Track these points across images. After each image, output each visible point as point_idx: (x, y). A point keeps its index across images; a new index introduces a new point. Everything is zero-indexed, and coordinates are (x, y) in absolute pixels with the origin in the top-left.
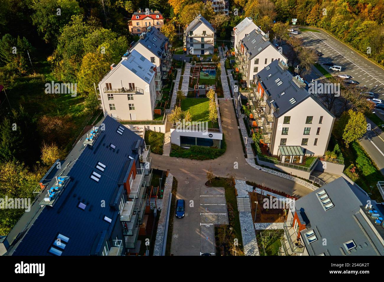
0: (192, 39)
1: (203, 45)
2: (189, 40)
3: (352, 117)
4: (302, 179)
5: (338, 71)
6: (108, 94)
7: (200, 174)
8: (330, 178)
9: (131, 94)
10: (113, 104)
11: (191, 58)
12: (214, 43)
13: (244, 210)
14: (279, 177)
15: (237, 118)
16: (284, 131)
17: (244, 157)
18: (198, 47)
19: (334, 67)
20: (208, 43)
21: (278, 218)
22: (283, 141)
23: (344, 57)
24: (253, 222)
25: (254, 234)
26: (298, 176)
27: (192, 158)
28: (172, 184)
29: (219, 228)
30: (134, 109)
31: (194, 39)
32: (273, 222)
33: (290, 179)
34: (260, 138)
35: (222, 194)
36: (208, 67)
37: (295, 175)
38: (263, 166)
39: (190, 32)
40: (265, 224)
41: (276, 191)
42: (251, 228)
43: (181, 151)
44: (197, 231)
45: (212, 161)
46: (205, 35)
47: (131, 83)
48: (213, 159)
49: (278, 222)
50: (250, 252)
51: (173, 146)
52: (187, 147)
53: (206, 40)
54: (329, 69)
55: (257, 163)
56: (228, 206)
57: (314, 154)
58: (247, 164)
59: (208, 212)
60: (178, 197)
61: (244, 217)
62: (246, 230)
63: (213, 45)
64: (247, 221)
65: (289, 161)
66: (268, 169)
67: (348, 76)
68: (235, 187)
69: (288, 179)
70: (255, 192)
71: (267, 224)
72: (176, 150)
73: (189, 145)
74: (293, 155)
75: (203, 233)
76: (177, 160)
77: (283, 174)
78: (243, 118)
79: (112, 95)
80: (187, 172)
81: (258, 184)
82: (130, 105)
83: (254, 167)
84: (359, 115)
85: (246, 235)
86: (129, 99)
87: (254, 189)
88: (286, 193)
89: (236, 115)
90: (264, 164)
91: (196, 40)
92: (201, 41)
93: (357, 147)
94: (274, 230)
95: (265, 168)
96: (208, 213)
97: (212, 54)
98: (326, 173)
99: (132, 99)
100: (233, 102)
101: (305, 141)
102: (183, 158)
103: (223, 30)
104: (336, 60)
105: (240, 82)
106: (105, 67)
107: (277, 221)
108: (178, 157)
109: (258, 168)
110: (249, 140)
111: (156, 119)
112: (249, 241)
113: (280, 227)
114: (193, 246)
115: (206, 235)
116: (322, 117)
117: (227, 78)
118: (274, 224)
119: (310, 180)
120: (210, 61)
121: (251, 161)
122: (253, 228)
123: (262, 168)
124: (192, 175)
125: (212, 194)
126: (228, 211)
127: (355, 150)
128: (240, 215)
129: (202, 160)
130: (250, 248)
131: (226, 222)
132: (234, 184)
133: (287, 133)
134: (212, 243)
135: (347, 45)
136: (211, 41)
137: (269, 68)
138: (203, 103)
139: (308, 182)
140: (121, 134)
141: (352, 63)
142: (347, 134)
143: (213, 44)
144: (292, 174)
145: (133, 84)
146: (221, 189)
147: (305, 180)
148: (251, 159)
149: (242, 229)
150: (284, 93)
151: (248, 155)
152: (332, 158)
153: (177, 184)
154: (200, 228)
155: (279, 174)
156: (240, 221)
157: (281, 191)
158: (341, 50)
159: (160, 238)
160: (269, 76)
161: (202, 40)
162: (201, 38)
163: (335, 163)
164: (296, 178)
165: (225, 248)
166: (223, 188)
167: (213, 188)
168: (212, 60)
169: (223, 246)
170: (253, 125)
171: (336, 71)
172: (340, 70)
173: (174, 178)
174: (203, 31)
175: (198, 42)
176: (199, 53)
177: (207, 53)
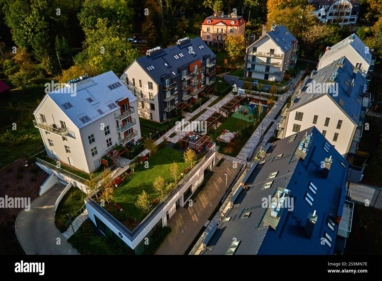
0: (255, 57)
1: (268, 68)
2: (250, 58)
18: (262, 69)
20: (275, 67)
31: (257, 58)
39: (254, 48)
46: (272, 55)
47: (62, 122)
53: (273, 61)
82: (66, 146)
91: (260, 60)
92: (266, 62)
97: (278, 81)
99: (67, 140)
103: (320, 47)
136: (280, 64)
143: (280, 68)
145: (64, 123)
161: (267, 60)
162: (266, 58)
174: (271, 50)
175: (263, 63)
176: (262, 77)
177: (272, 79)
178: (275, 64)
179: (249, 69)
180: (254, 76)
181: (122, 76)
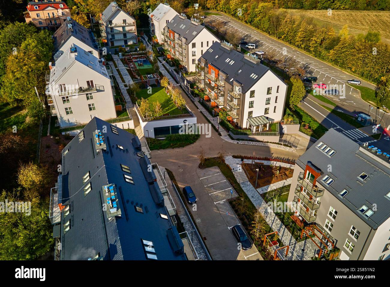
0: (113, 29)
1: (125, 35)
2: (109, 30)
3: (294, 84)
4: (273, 143)
5: (253, 48)
6: (62, 97)
7: (188, 159)
8: (291, 137)
9: (90, 93)
10: (69, 108)
11: (116, 50)
12: (136, 32)
13: (243, 181)
14: (255, 145)
15: (193, 102)
16: (250, 105)
17: (218, 136)
18: (120, 37)
19: (249, 46)
20: (131, 32)
21: (272, 179)
22: (250, 113)
23: (251, 36)
24: (255, 189)
25: (261, 198)
26: (270, 141)
27: (173, 147)
28: (168, 175)
29: (233, 201)
30: (94, 109)
31: (115, 29)
32: (270, 184)
33: (264, 145)
34: (226, 116)
35: (218, 172)
36: (138, 57)
37: (267, 141)
38: (238, 140)
39: (109, 21)
40: (265, 187)
41: (260, 158)
42: (256, 194)
43: (159, 142)
44: (215, 210)
45: (192, 145)
46: (126, 24)
47: (89, 81)
48: (193, 143)
49: (274, 183)
50: (266, 214)
51: (148, 139)
52: (162, 138)
53: (127, 29)
54: (246, 48)
55: (232, 139)
56: (229, 181)
57: (274, 120)
58: (224, 141)
59: (215, 190)
60: (181, 186)
61: (245, 187)
62: (253, 197)
63: (136, 33)
64: (250, 189)
65: (259, 130)
66: (244, 141)
67: (263, 52)
68: (226, 163)
69: (263, 146)
70: (244, 163)
71: (267, 186)
72: (153, 144)
73: (164, 136)
74: (261, 125)
75: (221, 210)
76: (159, 152)
77: (257, 143)
78: (198, 101)
79: (67, 97)
80: (175, 161)
81: (244, 156)
82: (89, 105)
83: (232, 142)
84: (299, 82)
85: (255, 201)
86: (88, 98)
87: (242, 160)
88: (268, 158)
89: (190, 99)
90: (239, 138)
91: (117, 30)
92: (122, 31)
93: (298, 108)
94: (274, 190)
95: (241, 141)
96: (216, 192)
97: (136, 43)
98: (286, 134)
99: (92, 98)
100: (182, 88)
101: (266, 110)
102: (164, 149)
104: (247, 39)
105: (179, 68)
106: (40, 67)
107: (272, 182)
108: (158, 150)
109: (235, 142)
110: (215, 120)
111: (119, 116)
112: (260, 205)
113: (278, 186)
114: (219, 224)
115: (224, 211)
116: (278, 87)
117: (162, 66)
118: (271, 185)
119: (280, 143)
120: (136, 50)
121: (226, 138)
122: (258, 193)
123: (238, 141)
124: (182, 163)
125: (210, 175)
126: (232, 185)
127: (298, 112)
128: (242, 186)
129: (183, 147)
130: (264, 210)
131: (235, 194)
132: (224, 161)
133: (252, 106)
134: (234, 216)
135: (248, 25)
136: (134, 30)
137: (211, 51)
138: (158, 92)
139: (279, 144)
140: (117, 133)
141: (260, 41)
142: (293, 99)
144: (265, 141)
145: (92, 81)
146: (215, 168)
147: (275, 143)
148: (226, 136)
149: (250, 197)
150: (241, 71)
151: (221, 133)
152: (290, 120)
153: (173, 175)
154: (216, 206)
155: (254, 143)
156: (244, 191)
157: (264, 157)
158: (246, 30)
159: (188, 226)
160: (216, 57)
161: (123, 29)
163: (293, 124)
164: (269, 143)
165: (246, 216)
166: (216, 167)
167: (207, 169)
168: (138, 49)
169: (244, 216)
170: (211, 106)
171: (252, 48)
172: (254, 47)
173: (166, 169)
174: (123, 20)
175: (120, 32)
176: (122, 43)
177: (130, 43)
178: (129, 31)
179: (111, 39)
180: (116, 44)
181: (56, 54)
